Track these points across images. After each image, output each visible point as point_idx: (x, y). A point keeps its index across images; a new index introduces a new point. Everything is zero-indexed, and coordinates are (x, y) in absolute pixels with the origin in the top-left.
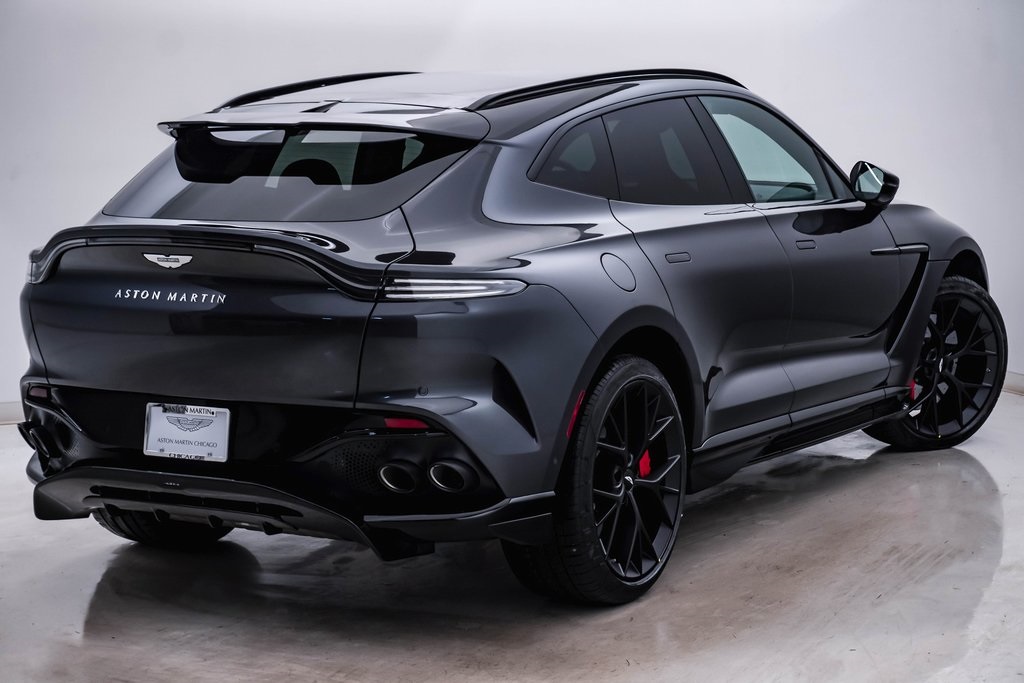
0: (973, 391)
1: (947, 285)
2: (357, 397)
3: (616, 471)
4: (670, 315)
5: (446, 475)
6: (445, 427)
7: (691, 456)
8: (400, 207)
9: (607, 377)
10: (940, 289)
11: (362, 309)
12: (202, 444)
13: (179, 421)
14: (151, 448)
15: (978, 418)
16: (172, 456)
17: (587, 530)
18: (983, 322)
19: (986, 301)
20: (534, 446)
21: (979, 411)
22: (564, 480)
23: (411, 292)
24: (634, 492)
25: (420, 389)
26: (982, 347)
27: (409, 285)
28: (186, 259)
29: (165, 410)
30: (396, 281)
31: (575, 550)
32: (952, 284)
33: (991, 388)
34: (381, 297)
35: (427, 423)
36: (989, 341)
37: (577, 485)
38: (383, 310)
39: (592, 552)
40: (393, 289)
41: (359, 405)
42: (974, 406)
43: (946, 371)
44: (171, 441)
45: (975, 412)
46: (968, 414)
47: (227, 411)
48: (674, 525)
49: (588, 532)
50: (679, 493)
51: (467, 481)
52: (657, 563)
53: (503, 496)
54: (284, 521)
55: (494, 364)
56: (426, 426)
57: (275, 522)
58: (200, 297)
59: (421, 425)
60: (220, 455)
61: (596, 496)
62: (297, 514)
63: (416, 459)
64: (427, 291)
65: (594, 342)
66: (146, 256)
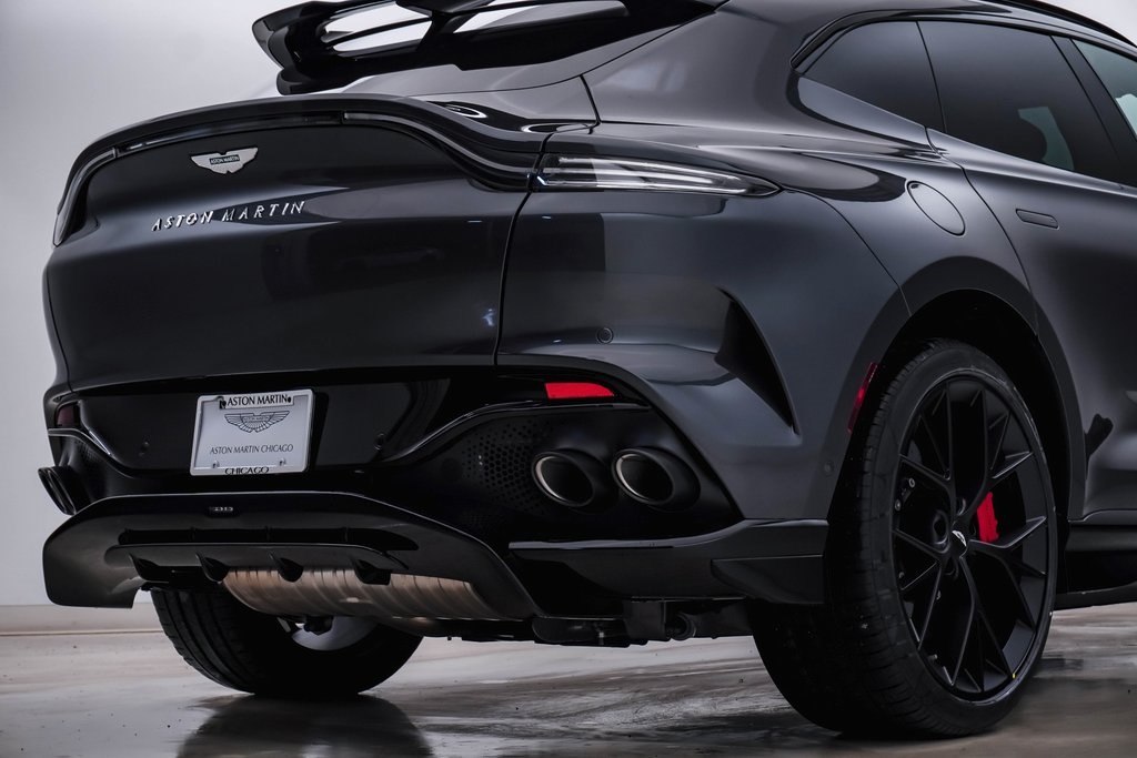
2: (500, 344)
3: (937, 519)
4: (1023, 288)
5: (648, 476)
6: (645, 398)
7: (1065, 529)
8: (581, 76)
9: (918, 359)
11: (504, 204)
12: (272, 448)
13: (242, 419)
14: (201, 466)
16: (229, 472)
20: (793, 439)
22: (845, 506)
24: (968, 557)
25: (600, 332)
28: (248, 155)
29: (222, 405)
30: (563, 160)
31: (865, 626)
35: (611, 388)
37: (865, 516)
38: (540, 205)
39: (893, 632)
40: (557, 170)
41: (504, 360)
44: (228, 449)
47: (309, 392)
48: (1039, 626)
49: (885, 598)
50: (1045, 578)
51: (679, 485)
52: (1010, 680)
53: (740, 517)
54: (388, 556)
55: (727, 301)
56: (611, 394)
57: (378, 560)
58: (268, 209)
59: (602, 391)
60: (297, 462)
61: (897, 540)
62: (409, 545)
63: (598, 451)
64: (612, 175)
65: (891, 288)
66: (194, 159)
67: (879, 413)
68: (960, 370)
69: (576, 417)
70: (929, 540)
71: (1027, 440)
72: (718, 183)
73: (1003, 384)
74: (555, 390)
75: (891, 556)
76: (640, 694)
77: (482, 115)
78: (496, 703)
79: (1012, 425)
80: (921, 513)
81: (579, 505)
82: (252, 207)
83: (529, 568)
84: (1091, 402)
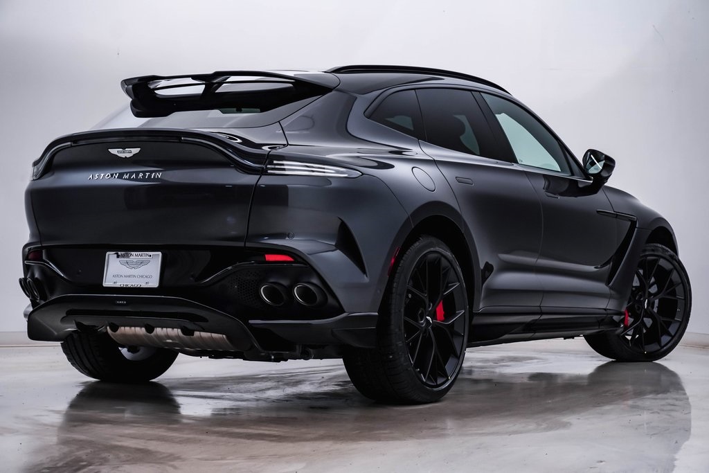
0: (669, 324)
1: (649, 248)
2: (247, 237)
3: (420, 312)
4: (458, 213)
5: (305, 293)
6: (305, 261)
7: (472, 315)
8: (279, 122)
9: (415, 245)
10: (645, 251)
11: (250, 180)
12: (142, 276)
13: (127, 263)
14: (108, 282)
15: (672, 342)
16: (122, 286)
17: (400, 344)
18: (675, 276)
19: (676, 261)
20: (366, 279)
21: (673, 337)
22: (385, 307)
23: (284, 169)
24: (432, 328)
25: (289, 234)
26: (674, 293)
27: (283, 165)
28: (136, 151)
29: (118, 256)
30: (275, 162)
31: (391, 357)
32: (653, 248)
33: (681, 323)
34: (263, 172)
35: (292, 257)
36: (679, 289)
37: (393, 311)
38: (265, 181)
39: (403, 359)
40: (273, 166)
41: (248, 245)
42: (669, 334)
43: (650, 308)
44: (121, 276)
45: (670, 338)
46: (665, 339)
47: (160, 253)
48: (460, 357)
49: (400, 345)
50: (463, 336)
51: (319, 298)
52: (448, 380)
53: (343, 311)
54: (196, 324)
55: (339, 222)
56: (292, 260)
57: (190, 326)
58: (145, 175)
59: (289, 259)
60: (154, 283)
61: (405, 322)
62: (205, 320)
63: (285, 282)
64: (295, 169)
65: (406, 217)
66: (109, 150)
67: (399, 268)
68: (432, 249)
69: (278, 268)
70: (417, 321)
71: (457, 276)
72: (338, 172)
73: (449, 254)
74: (269, 258)
75: (403, 328)
76: (280, 383)
77: (239, 141)
78: (217, 386)
79: (452, 272)
80: (414, 309)
81: (278, 305)
82: (137, 173)
83: (258, 331)
84: (483, 257)
